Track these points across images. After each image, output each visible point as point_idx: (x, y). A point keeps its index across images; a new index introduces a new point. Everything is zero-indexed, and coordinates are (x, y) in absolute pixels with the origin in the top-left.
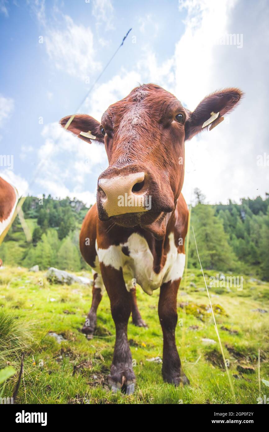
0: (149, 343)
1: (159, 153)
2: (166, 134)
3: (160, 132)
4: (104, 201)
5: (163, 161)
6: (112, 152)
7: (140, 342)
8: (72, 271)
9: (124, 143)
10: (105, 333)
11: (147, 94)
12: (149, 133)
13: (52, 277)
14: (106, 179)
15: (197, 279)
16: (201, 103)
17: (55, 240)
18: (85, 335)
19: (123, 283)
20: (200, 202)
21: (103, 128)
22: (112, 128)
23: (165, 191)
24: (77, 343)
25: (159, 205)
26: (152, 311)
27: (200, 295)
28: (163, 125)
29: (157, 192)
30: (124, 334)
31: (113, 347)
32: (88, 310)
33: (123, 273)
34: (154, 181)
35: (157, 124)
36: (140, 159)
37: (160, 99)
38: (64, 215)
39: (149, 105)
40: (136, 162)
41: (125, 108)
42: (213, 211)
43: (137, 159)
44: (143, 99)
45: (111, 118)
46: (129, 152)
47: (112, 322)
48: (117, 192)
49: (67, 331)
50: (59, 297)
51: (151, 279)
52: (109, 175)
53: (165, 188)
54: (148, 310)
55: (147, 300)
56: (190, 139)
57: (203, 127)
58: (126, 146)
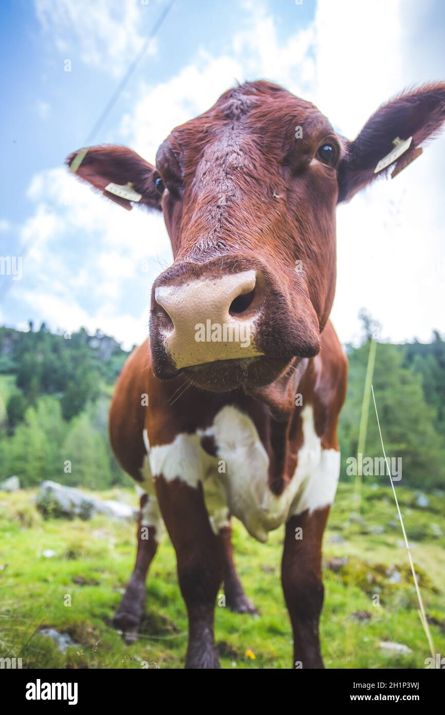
0: (262, 650)
1: (284, 231)
2: (297, 189)
3: (285, 183)
4: (168, 335)
5: (293, 247)
6: (180, 230)
7: (241, 648)
8: (93, 489)
9: (209, 208)
10: (163, 628)
11: (255, 102)
12: (261, 185)
13: (48, 503)
14: (172, 287)
15: (366, 505)
16: (370, 120)
17: (55, 420)
18: (120, 632)
19: (204, 515)
20: (370, 338)
21: (159, 177)
22: (180, 177)
23: (300, 311)
24: (102, 652)
25: (289, 343)
26: (268, 577)
27: (372, 541)
28: (291, 169)
29: (284, 314)
30: (207, 631)
31: (182, 661)
32: (127, 575)
33: (206, 494)
34: (277, 288)
35: (278, 167)
36: (245, 242)
37: (283, 113)
38: (76, 367)
39: (259, 125)
40: (238, 250)
41: (207, 132)
42: (399, 358)
43: (239, 242)
44: (246, 114)
45: (178, 154)
46: (221, 227)
47: (181, 604)
48: (198, 313)
49: (79, 623)
50: (64, 546)
51: (264, 506)
52: (177, 278)
53: (299, 304)
54: (258, 575)
55: (255, 554)
56: (347, 199)
57: (377, 170)
58: (213, 213)
